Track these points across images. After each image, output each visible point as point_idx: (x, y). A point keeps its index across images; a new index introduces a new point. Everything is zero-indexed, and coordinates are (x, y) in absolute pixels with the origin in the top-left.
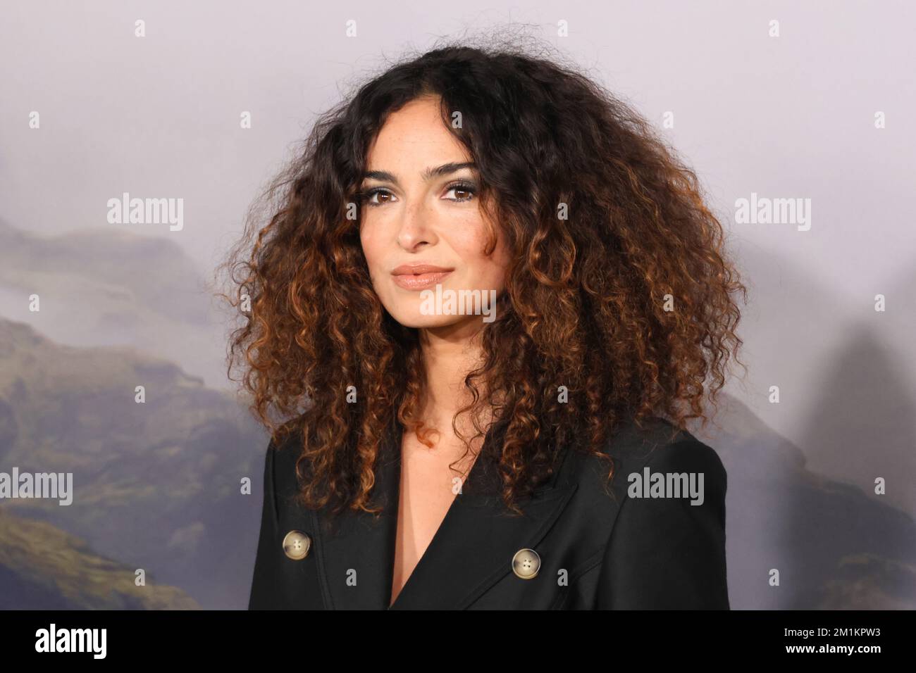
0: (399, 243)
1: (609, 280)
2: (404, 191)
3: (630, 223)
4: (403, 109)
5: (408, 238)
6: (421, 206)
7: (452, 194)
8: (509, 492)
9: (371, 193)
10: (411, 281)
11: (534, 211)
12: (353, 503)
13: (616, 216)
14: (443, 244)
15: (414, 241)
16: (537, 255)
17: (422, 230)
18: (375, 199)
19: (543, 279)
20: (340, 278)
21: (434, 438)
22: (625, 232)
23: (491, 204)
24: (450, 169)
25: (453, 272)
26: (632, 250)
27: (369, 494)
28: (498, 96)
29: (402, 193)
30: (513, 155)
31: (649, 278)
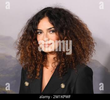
1: (76, 43)
7: (51, 32)
11: (64, 34)
12: (36, 77)
13: (76, 33)
18: (39, 33)
21: (48, 67)
22: (78, 36)
23: (57, 34)
24: (50, 28)
26: (79, 38)
27: (38, 76)
28: (57, 16)
29: (43, 32)
30: (60, 25)
31: (82, 43)
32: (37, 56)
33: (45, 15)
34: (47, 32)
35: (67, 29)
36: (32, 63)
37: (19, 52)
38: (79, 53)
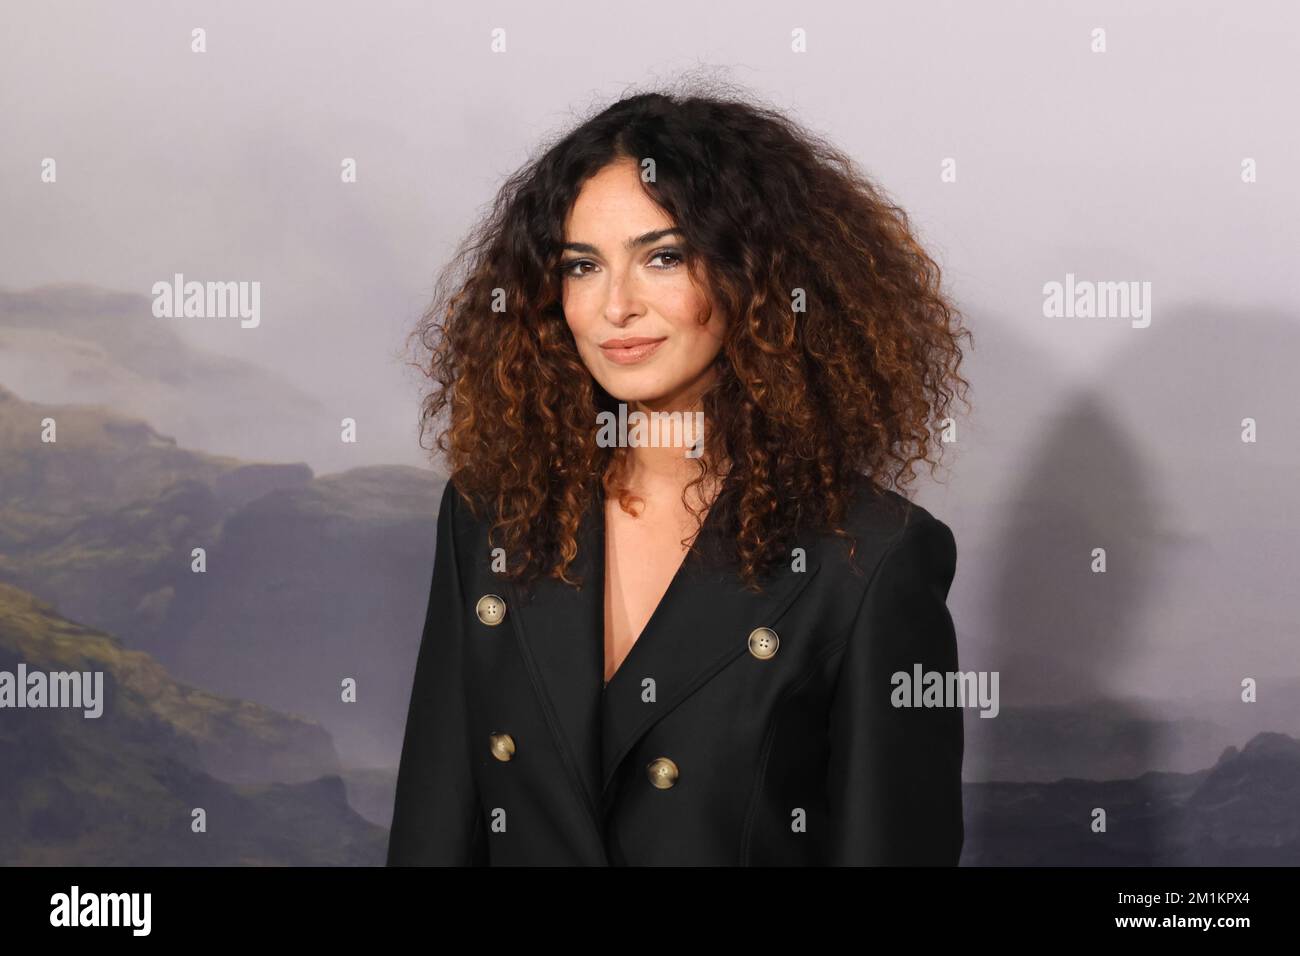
0: (606, 317)
1: (830, 340)
2: (605, 260)
3: (847, 279)
4: (597, 176)
5: (616, 311)
6: (626, 278)
7: (658, 262)
8: (750, 568)
9: (572, 264)
10: (622, 354)
11: (749, 275)
12: (553, 571)
13: (829, 269)
14: (652, 314)
15: (623, 316)
16: (757, 324)
17: (630, 302)
18: (578, 270)
19: (766, 347)
20: (545, 355)
22: (840, 286)
23: (701, 271)
24: (653, 237)
25: (666, 342)
26: (851, 306)
27: (570, 564)
28: (697, 153)
29: (604, 263)
30: (718, 216)
31: (871, 334)
32: (561, 426)
33: (619, 146)
34: (632, 259)
35: (765, 242)
36: (524, 473)
37: (443, 395)
38: (853, 411)
